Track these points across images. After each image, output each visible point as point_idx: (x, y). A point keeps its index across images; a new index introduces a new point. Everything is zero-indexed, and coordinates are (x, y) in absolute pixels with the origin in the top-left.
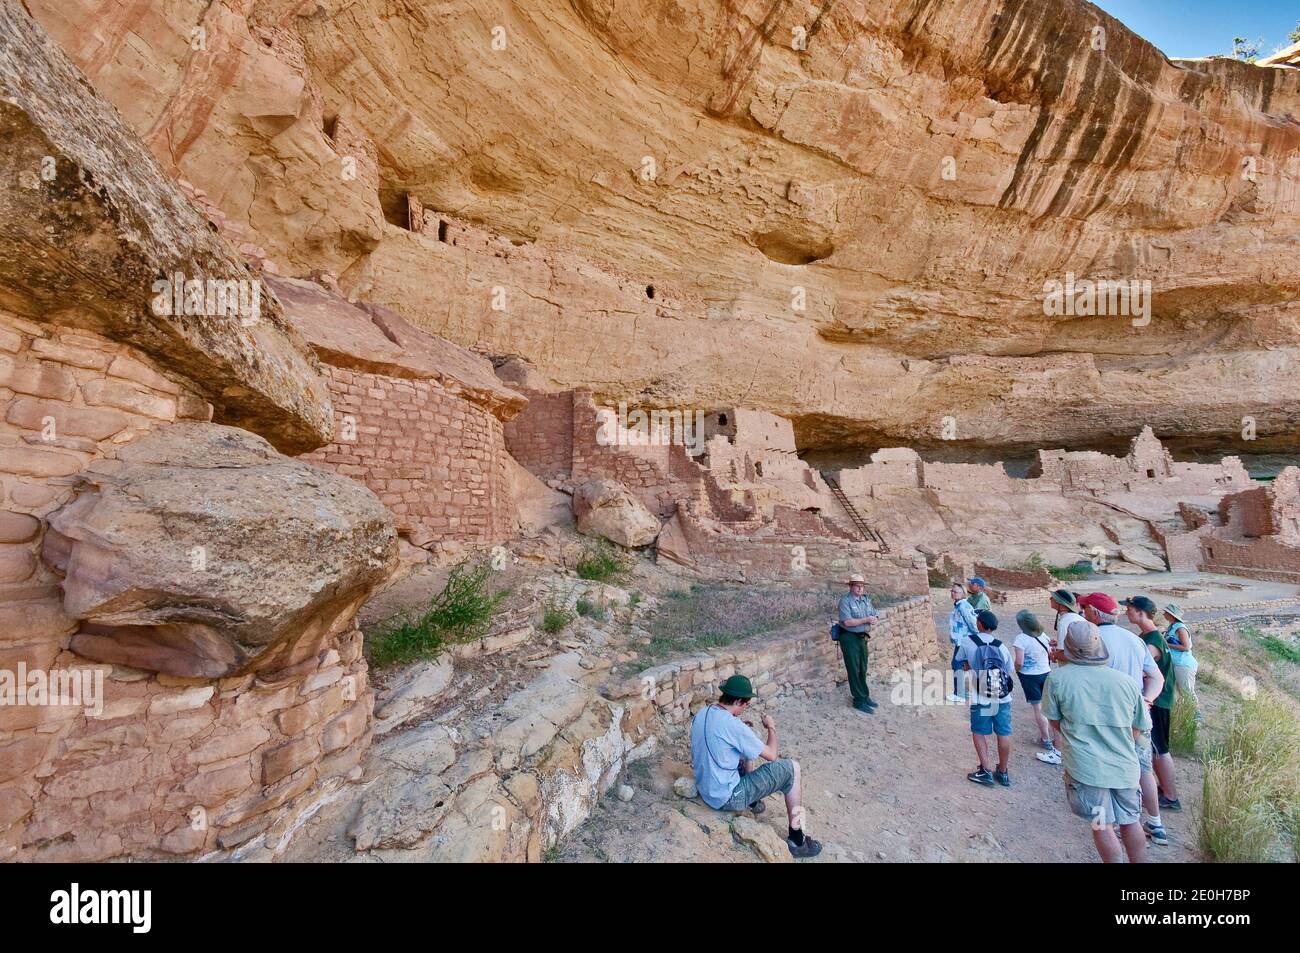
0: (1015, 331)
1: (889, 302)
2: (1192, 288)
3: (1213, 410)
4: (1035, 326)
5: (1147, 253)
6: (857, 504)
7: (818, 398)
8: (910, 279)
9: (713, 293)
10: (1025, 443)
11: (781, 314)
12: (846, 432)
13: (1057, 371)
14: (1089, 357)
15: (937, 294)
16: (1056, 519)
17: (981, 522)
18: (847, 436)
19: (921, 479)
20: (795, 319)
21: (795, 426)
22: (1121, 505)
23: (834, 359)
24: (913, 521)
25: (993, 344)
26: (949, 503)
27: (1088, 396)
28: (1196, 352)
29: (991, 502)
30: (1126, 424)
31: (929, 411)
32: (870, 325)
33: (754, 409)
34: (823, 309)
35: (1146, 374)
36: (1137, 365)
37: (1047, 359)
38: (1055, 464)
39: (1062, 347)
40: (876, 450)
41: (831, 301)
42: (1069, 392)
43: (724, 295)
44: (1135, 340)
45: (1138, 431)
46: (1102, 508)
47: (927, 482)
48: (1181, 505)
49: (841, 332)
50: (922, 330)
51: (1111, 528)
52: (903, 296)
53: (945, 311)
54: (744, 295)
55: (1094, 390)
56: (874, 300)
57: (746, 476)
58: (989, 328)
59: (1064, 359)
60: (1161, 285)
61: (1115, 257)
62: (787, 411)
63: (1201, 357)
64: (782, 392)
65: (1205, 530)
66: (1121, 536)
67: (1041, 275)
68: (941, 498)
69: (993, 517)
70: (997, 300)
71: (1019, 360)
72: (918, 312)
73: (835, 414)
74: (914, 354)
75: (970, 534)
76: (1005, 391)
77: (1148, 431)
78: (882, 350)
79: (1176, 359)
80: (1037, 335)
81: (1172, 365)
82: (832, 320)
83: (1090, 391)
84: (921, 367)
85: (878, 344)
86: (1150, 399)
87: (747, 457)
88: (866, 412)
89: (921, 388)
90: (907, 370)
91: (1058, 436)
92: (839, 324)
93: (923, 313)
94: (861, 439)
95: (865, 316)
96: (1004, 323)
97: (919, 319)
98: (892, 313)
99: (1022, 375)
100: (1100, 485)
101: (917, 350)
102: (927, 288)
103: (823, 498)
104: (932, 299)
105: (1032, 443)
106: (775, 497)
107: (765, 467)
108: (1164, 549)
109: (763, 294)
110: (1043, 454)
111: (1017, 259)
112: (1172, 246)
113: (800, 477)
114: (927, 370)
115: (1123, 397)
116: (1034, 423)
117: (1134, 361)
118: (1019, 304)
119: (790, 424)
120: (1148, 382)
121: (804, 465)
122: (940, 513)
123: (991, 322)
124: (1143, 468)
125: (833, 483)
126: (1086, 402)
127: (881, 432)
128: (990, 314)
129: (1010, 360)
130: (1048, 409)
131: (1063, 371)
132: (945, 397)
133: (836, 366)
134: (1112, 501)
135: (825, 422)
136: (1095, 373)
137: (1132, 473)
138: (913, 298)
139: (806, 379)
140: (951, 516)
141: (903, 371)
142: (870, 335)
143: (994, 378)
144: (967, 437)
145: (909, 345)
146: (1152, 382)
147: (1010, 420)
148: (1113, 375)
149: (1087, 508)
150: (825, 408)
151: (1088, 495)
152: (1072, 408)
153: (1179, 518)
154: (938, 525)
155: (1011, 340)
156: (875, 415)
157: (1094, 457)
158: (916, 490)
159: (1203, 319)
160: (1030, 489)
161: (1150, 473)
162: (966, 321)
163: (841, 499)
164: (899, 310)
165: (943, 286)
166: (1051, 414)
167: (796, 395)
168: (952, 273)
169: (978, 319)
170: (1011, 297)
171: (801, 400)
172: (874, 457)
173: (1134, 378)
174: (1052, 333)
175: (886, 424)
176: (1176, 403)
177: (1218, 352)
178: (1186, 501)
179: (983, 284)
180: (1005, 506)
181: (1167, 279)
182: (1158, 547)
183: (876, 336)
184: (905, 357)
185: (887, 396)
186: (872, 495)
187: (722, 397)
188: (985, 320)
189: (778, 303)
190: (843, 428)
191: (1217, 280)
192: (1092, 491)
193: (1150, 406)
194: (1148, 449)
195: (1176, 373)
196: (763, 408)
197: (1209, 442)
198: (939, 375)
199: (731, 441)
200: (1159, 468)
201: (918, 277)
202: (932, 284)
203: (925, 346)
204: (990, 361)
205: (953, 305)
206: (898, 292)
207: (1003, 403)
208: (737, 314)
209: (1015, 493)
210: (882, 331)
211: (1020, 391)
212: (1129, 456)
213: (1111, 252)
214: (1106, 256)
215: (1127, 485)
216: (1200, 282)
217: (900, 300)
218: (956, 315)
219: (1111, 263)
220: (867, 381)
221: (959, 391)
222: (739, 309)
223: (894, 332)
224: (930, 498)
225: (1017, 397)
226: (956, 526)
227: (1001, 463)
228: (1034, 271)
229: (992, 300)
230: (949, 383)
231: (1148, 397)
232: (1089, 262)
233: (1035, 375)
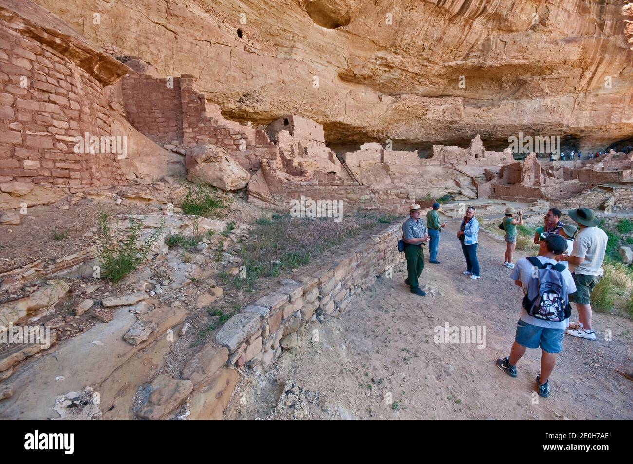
0: (432, 83)
1: (376, 59)
2: (511, 65)
3: (505, 127)
4: (441, 81)
5: (496, 43)
6: (353, 170)
7: (337, 113)
8: (388, 46)
9: (280, 41)
10: (427, 142)
11: (319, 61)
12: (349, 134)
13: (447, 105)
14: (460, 99)
15: (400, 57)
16: (437, 177)
17: (407, 179)
18: (349, 136)
19: (382, 158)
20: (326, 64)
21: (324, 129)
22: (463, 171)
23: (346, 92)
24: (378, 179)
25: (421, 89)
26: (394, 170)
27: (457, 119)
28: (504, 99)
29: (411, 170)
30: (470, 133)
31: (389, 123)
32: (366, 72)
33: (303, 117)
34: (343, 60)
35: (482, 109)
36: (479, 105)
37: (443, 99)
38: (439, 152)
39: (450, 93)
40: (363, 144)
41: (347, 55)
42: (450, 117)
43: (286, 43)
44: (480, 92)
45: (474, 137)
46: (456, 172)
47: (385, 160)
48: (486, 170)
49: (350, 76)
50: (390, 78)
51: (458, 180)
52: (384, 56)
53: (402, 68)
54: (299, 45)
55: (460, 116)
56: (368, 57)
57: (299, 154)
58: (421, 80)
59: (450, 100)
60: (499, 62)
61: (483, 44)
62: (321, 120)
63: (505, 102)
64: (318, 108)
65: (494, 181)
66: (461, 184)
67: (449, 51)
68: (391, 167)
69: (411, 176)
70: (427, 64)
71: (431, 99)
72: (389, 66)
73: (345, 122)
74: (384, 93)
75: (401, 184)
76: (423, 115)
77: (478, 137)
78: (369, 89)
79: (495, 103)
80: (441, 86)
81: (493, 105)
82: (346, 68)
83: (458, 117)
84: (387, 99)
85: (368, 85)
86: (481, 121)
87: (299, 144)
88: (359, 122)
89: (386, 111)
90: (381, 101)
91: (440, 139)
92: (350, 70)
93: (392, 67)
94: (356, 138)
95: (363, 67)
96: (427, 78)
97: (390, 71)
98: (377, 67)
99: (432, 107)
100: (456, 161)
101: (386, 90)
102: (396, 53)
103: (337, 167)
104: (397, 59)
105: (430, 142)
106: (314, 166)
107: (309, 150)
108: (477, 189)
109: (310, 45)
110: (435, 147)
111: (440, 40)
112: (508, 41)
113: (326, 156)
114: (390, 101)
115: (471, 120)
116: (433, 132)
117: (478, 102)
118: (437, 68)
119: (322, 127)
120: (482, 113)
121: (328, 149)
122: (389, 175)
123: (422, 76)
124: (474, 154)
125: (342, 160)
126: (456, 122)
127: (366, 134)
128: (423, 72)
129: (428, 99)
130: (440, 125)
131: (449, 106)
132: (397, 117)
133: (347, 95)
134: (460, 169)
135: (340, 127)
136: (462, 108)
137: (469, 156)
138: (388, 58)
139: (331, 101)
140: (394, 176)
141: (379, 101)
142: (365, 79)
143: (419, 108)
144: (404, 138)
145: (383, 87)
146: (484, 113)
147: (423, 130)
148: (470, 109)
149: (450, 172)
150: (340, 119)
151: (451, 166)
152: (449, 125)
153: (484, 176)
154: (388, 181)
155: (430, 88)
156: (365, 124)
157: (455, 148)
158: (379, 164)
159: (511, 82)
160: (428, 163)
161: (476, 156)
162: (412, 75)
163: (346, 168)
164: (380, 65)
165: (404, 53)
166: (440, 128)
167: (326, 110)
168: (409, 45)
169: (417, 74)
170: (434, 63)
171: (328, 113)
172: (362, 147)
173: (477, 111)
174: (447, 86)
175: (369, 129)
176: (491, 124)
177: (512, 99)
178: (487, 168)
179: (422, 53)
180: (416, 171)
181: (502, 59)
182: (475, 189)
183: (368, 80)
184: (380, 94)
185: (371, 114)
186: (360, 166)
187: (286, 108)
188: (420, 75)
189: (318, 53)
190: (348, 131)
191: (521, 61)
192: (453, 164)
193: (481, 125)
194: (477, 145)
195: (494, 109)
196: (308, 117)
197: (498, 143)
198: (396, 104)
199: (291, 134)
200: (480, 153)
201: (393, 45)
202: (398, 51)
203: (390, 88)
204: (419, 99)
205: (407, 65)
206: (381, 54)
207: (421, 121)
208: (294, 57)
209: (421, 165)
210: (371, 77)
211: (430, 115)
212: (469, 148)
213: (481, 41)
214: (479, 43)
215: (466, 162)
216: (515, 62)
217: (382, 58)
218: (407, 71)
219: (480, 47)
220: (361, 105)
221: (404, 114)
222: (296, 54)
223: (376, 78)
224: (386, 168)
225: (428, 118)
226: (396, 181)
227: (417, 151)
228: (446, 48)
229: (425, 64)
230: (400, 109)
231: (481, 120)
232: (471, 46)
233: (437, 107)
